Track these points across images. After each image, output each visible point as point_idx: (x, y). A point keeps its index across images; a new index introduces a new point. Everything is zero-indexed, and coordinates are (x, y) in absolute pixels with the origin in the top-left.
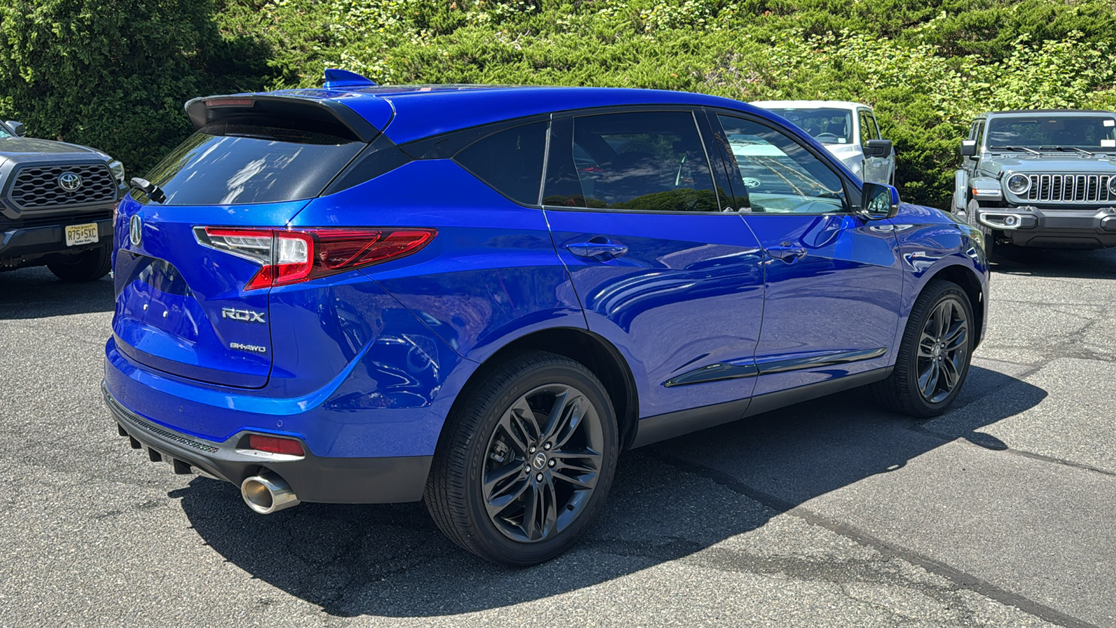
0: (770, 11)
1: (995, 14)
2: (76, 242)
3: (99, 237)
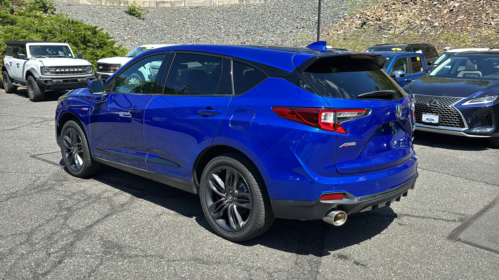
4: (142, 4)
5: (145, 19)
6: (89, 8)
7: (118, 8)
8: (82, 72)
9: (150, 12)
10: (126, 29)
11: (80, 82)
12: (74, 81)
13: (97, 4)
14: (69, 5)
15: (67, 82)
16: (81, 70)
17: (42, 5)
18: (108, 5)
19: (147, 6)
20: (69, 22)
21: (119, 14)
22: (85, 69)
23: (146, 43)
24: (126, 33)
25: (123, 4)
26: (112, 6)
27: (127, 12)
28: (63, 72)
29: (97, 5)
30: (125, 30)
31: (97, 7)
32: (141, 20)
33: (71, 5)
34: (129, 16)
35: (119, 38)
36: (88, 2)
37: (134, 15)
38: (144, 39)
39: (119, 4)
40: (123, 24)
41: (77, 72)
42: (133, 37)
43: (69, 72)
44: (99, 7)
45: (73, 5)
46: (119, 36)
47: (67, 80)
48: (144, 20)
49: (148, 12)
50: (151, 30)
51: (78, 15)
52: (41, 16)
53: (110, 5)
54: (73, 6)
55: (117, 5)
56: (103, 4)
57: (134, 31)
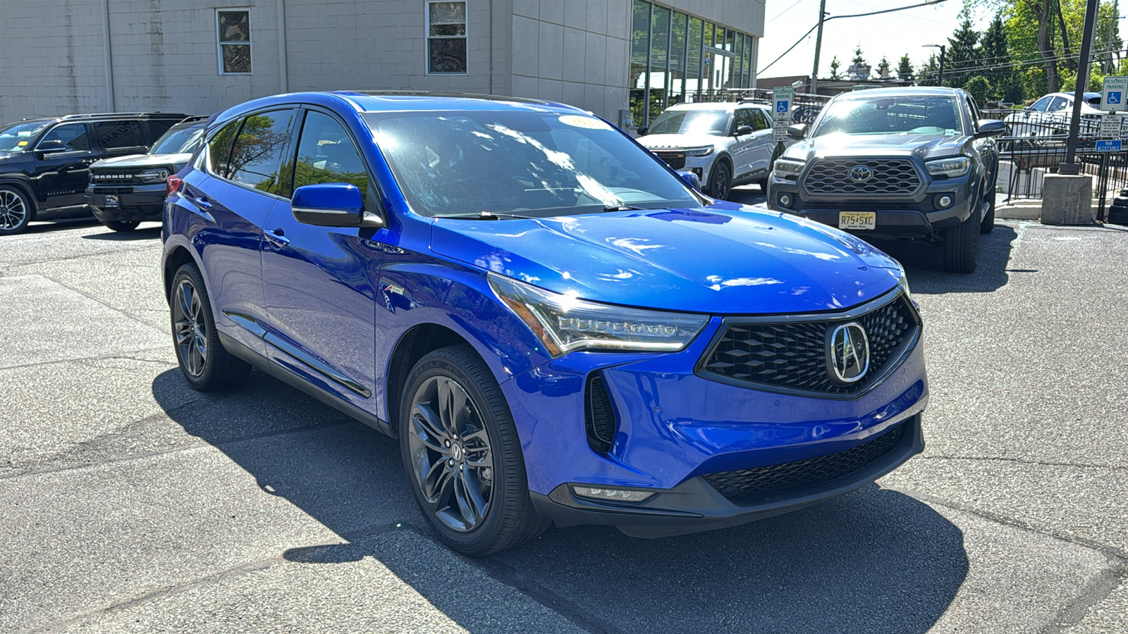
2: (849, 226)
3: (876, 226)
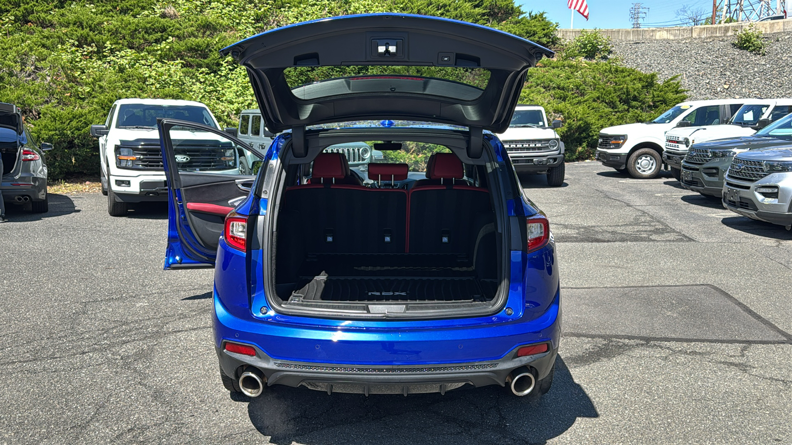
0: (32, 23)
1: (206, 42)
4: (768, 28)
5: (766, 54)
6: (668, 45)
7: (721, 39)
8: (542, 148)
9: (782, 40)
10: (725, 74)
11: (536, 163)
12: (528, 161)
13: (685, 37)
14: (637, 43)
15: (518, 163)
16: (540, 145)
17: (590, 48)
18: (703, 37)
19: (779, 30)
20: (610, 71)
21: (719, 49)
22: (547, 145)
23: (755, 97)
24: (722, 81)
25: (732, 32)
26: (710, 38)
27: (735, 45)
28: (513, 149)
29: (685, 39)
30: (723, 76)
31: (684, 42)
32: (758, 56)
33: (639, 43)
34: (737, 52)
35: (707, 91)
36: (668, 35)
37: (747, 48)
38: (753, 90)
39: (723, 33)
40: (722, 65)
41: (533, 149)
42: (733, 86)
43: (522, 149)
44: (687, 42)
45: (643, 43)
46: (708, 87)
47: (518, 160)
48: (764, 55)
49: (778, 41)
50: (774, 72)
51: (645, 58)
52: (577, 65)
53: (708, 35)
54: (643, 45)
55: (720, 35)
56: (696, 35)
57: (740, 76)
